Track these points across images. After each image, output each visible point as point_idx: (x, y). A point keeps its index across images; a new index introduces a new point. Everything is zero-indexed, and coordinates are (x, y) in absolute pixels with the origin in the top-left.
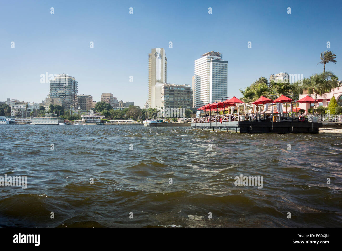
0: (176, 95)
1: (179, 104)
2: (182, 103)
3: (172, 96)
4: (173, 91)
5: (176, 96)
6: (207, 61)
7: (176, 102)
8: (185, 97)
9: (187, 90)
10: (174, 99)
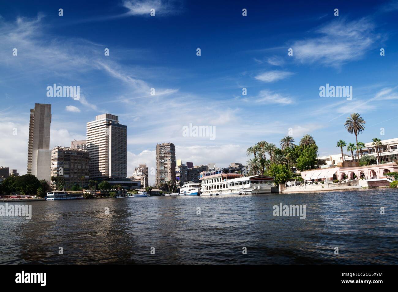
0: (72, 161)
1: (75, 173)
2: (80, 171)
3: (67, 162)
4: (68, 156)
5: (72, 163)
6: (105, 124)
7: (73, 170)
8: (83, 164)
9: (85, 156)
10: (70, 166)
